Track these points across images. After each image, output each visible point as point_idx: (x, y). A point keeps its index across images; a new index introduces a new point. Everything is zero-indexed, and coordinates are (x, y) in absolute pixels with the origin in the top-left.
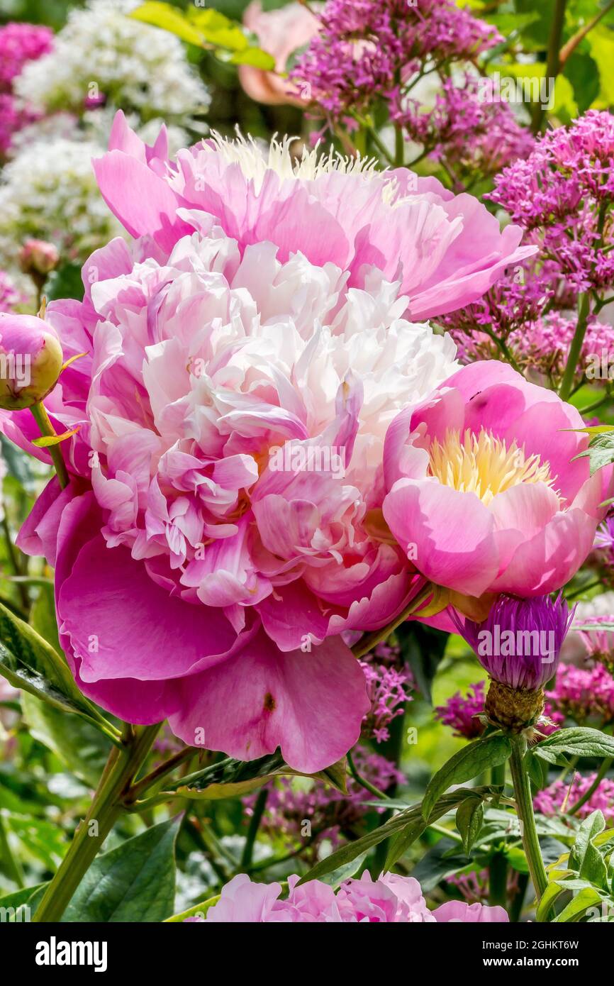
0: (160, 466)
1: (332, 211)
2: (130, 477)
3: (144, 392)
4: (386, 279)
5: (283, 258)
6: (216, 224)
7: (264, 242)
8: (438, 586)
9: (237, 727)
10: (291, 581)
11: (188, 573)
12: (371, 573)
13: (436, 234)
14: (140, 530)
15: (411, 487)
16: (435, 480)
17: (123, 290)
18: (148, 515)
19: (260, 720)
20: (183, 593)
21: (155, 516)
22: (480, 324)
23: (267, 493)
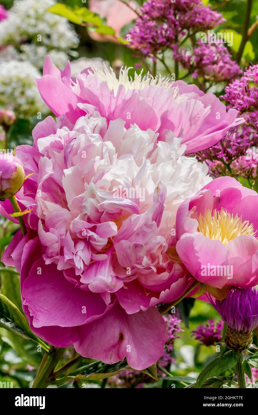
0: (71, 226)
1: (150, 104)
2: (56, 231)
3: (62, 191)
4: (175, 137)
5: (127, 127)
6: (96, 111)
7: (118, 119)
8: (201, 283)
9: (106, 348)
10: (132, 280)
11: (84, 277)
12: (170, 277)
13: (198, 114)
14: (61, 256)
15: (190, 237)
16: (201, 234)
17: (52, 142)
18: (65, 250)
19: (117, 345)
20: (82, 286)
21: (69, 250)
22: (218, 158)
23: (121, 239)
